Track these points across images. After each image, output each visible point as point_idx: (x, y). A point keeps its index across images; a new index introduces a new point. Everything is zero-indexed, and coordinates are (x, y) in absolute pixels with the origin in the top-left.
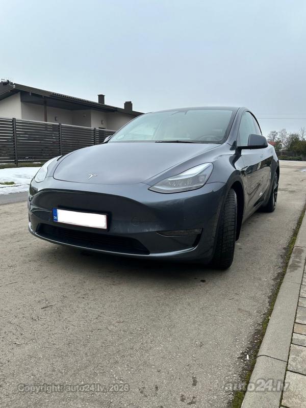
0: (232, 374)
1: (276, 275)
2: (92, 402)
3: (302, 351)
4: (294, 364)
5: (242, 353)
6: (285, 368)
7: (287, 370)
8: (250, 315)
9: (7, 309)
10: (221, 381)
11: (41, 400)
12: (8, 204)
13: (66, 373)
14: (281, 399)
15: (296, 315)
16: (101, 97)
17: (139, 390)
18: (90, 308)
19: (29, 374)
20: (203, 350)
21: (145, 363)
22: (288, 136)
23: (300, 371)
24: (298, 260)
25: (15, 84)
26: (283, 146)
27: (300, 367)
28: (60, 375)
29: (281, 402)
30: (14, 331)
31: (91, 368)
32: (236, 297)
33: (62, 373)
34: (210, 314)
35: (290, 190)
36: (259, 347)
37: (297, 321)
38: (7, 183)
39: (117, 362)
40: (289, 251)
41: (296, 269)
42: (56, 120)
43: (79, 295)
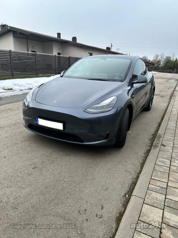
0: (119, 204)
1: (146, 151)
2: (57, 217)
3: (152, 194)
4: (147, 200)
5: (125, 194)
6: (143, 202)
7: (144, 203)
8: (131, 173)
9: (16, 168)
10: (114, 208)
11: (35, 215)
12: (10, 103)
13: (46, 203)
14: (139, 217)
15: (152, 175)
16: (59, 34)
17: (78, 211)
18: (56, 169)
19: (29, 203)
20: (107, 192)
21: (81, 198)
22: (165, 57)
23: (150, 204)
24: (158, 142)
25: (9, 26)
26: (162, 63)
27: (149, 202)
28: (43, 203)
29: (139, 218)
30: (21, 181)
31: (56, 201)
32: (125, 164)
33: (43, 202)
34: (112, 173)
35: (161, 95)
36: (133, 191)
37: (152, 178)
38: (9, 89)
39: (68, 198)
40: (155, 136)
41: (156, 148)
42: (33, 48)
43: (50, 161)
